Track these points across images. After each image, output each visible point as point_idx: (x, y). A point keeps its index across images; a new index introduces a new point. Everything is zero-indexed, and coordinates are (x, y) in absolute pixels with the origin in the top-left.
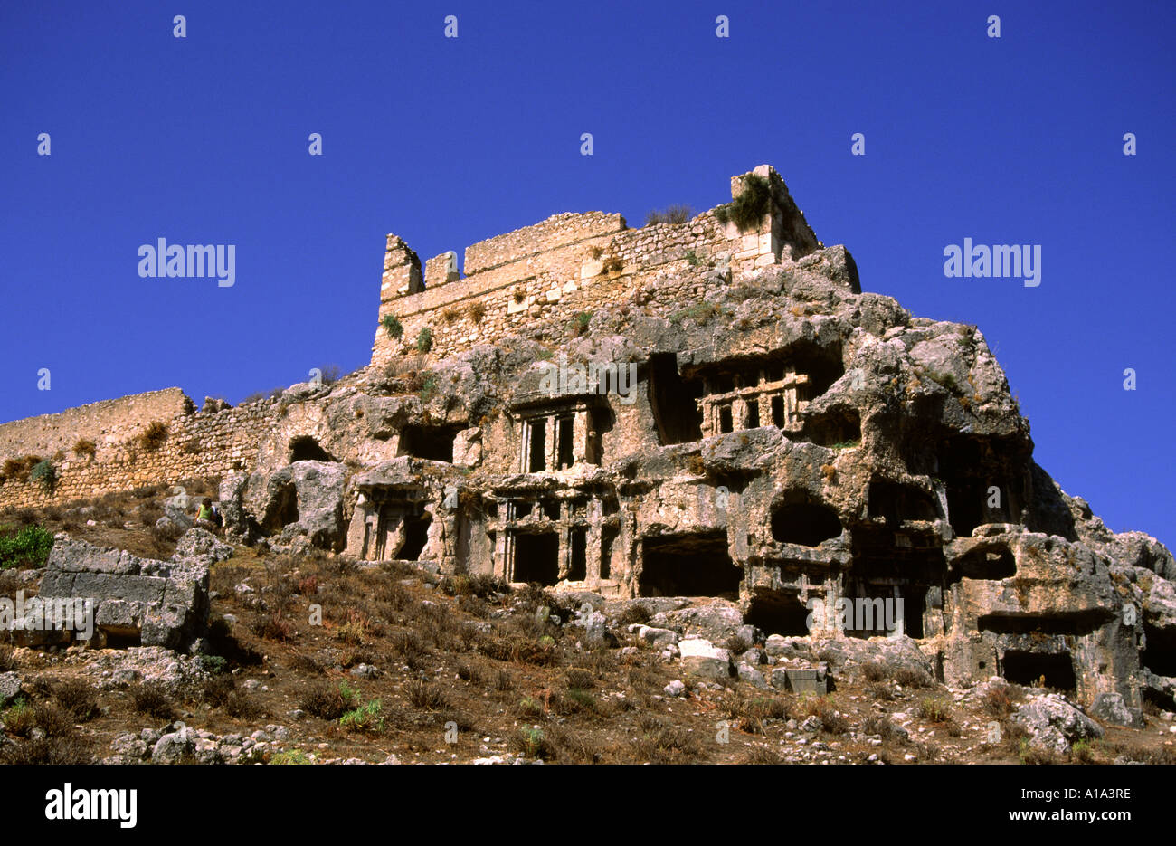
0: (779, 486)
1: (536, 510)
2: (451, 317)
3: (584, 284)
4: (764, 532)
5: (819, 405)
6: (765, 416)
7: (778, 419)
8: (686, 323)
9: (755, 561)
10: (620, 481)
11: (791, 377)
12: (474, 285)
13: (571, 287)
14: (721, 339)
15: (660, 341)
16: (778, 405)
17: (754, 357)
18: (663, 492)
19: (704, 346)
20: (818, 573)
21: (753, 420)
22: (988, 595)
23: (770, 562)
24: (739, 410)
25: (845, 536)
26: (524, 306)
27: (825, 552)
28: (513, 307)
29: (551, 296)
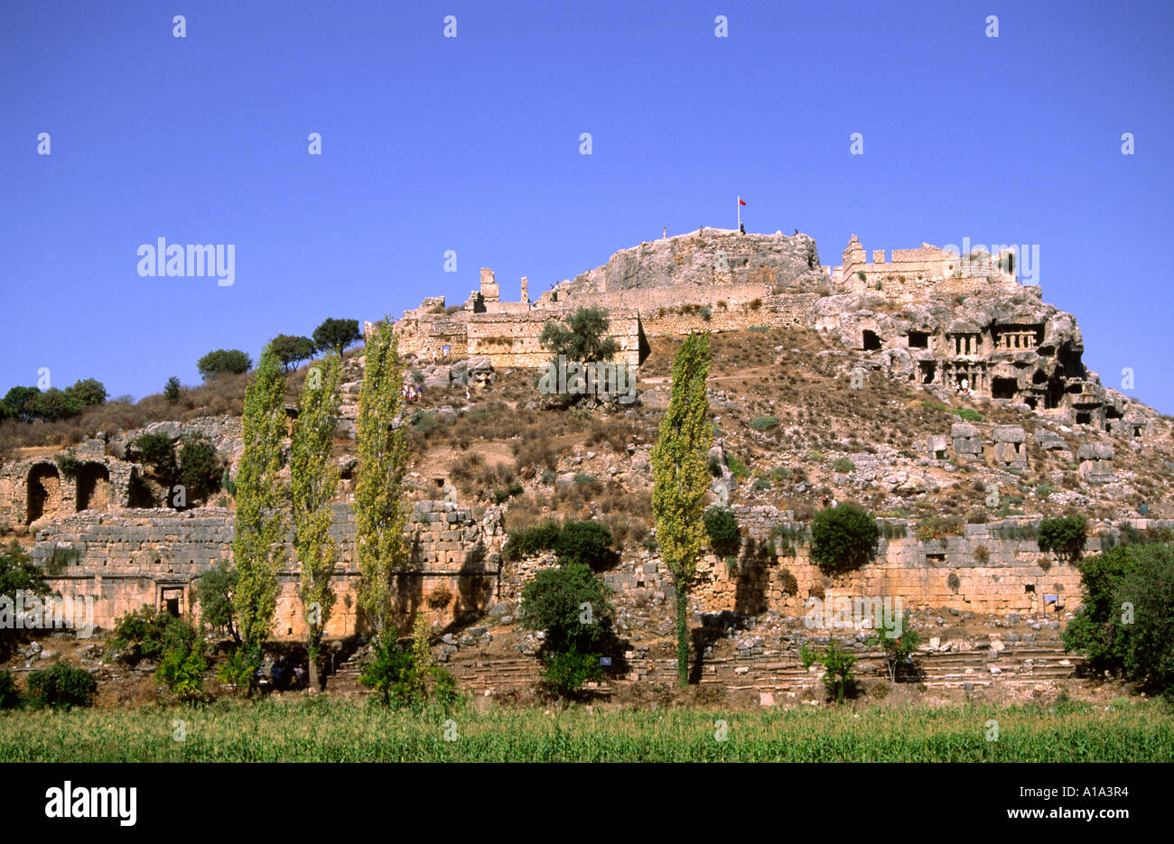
0: (1036, 369)
1: (963, 368)
2: (890, 279)
3: (946, 278)
4: (1030, 382)
5: (1044, 345)
6: (1021, 342)
7: (1026, 345)
8: (999, 309)
9: (1027, 389)
10: (988, 362)
11: (1032, 332)
12: (899, 267)
13: (941, 278)
14: (1012, 317)
15: (992, 314)
16: (1026, 339)
17: (1022, 325)
18: (999, 365)
19: (1004, 318)
20: (1039, 392)
21: (1017, 345)
22: (1076, 398)
23: (1031, 390)
24: (1013, 339)
25: (1047, 383)
26: (922, 281)
27: (1042, 386)
28: (917, 281)
29: (933, 280)
